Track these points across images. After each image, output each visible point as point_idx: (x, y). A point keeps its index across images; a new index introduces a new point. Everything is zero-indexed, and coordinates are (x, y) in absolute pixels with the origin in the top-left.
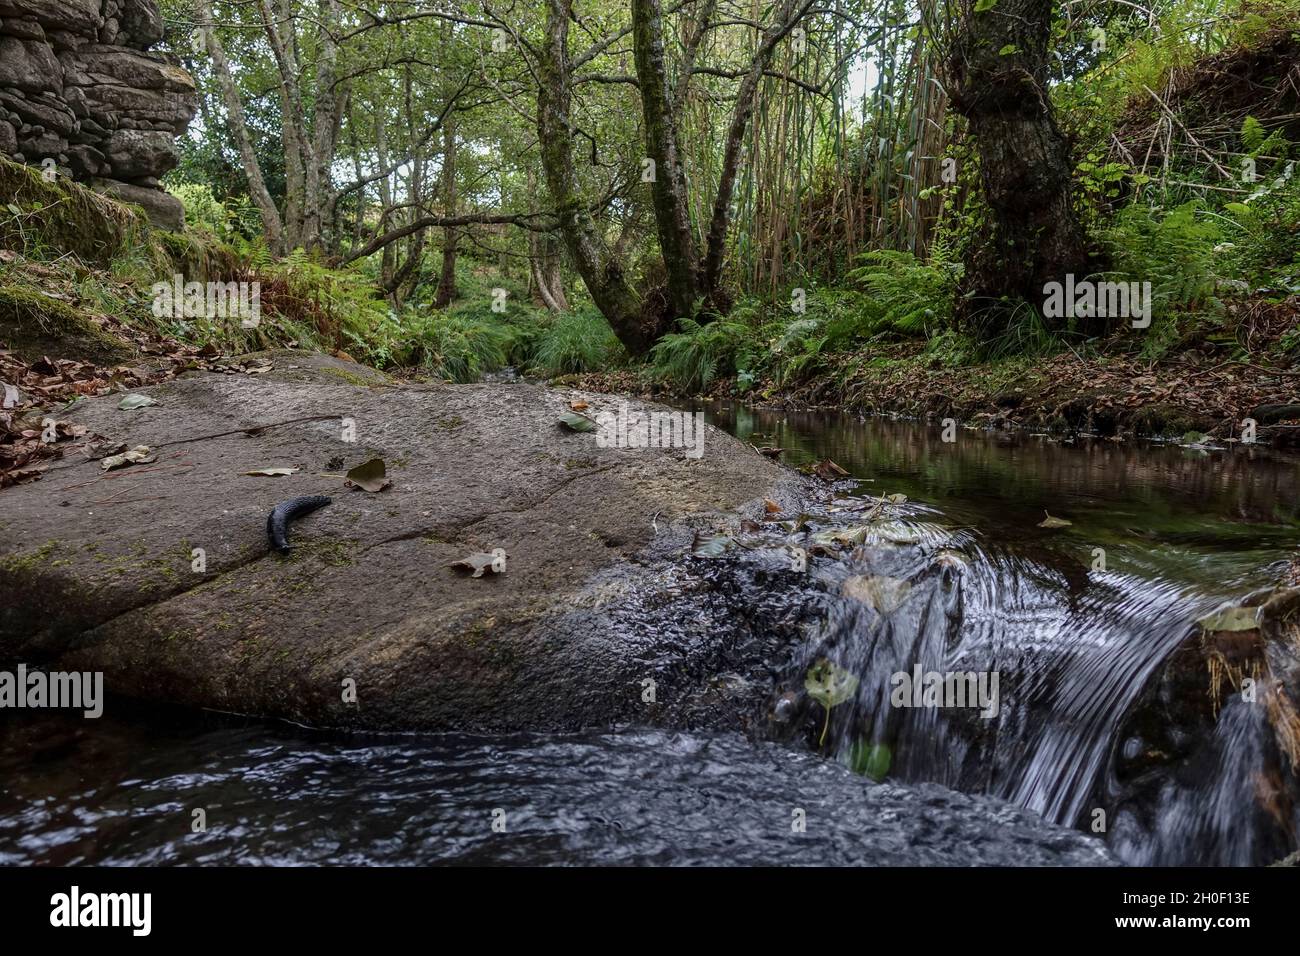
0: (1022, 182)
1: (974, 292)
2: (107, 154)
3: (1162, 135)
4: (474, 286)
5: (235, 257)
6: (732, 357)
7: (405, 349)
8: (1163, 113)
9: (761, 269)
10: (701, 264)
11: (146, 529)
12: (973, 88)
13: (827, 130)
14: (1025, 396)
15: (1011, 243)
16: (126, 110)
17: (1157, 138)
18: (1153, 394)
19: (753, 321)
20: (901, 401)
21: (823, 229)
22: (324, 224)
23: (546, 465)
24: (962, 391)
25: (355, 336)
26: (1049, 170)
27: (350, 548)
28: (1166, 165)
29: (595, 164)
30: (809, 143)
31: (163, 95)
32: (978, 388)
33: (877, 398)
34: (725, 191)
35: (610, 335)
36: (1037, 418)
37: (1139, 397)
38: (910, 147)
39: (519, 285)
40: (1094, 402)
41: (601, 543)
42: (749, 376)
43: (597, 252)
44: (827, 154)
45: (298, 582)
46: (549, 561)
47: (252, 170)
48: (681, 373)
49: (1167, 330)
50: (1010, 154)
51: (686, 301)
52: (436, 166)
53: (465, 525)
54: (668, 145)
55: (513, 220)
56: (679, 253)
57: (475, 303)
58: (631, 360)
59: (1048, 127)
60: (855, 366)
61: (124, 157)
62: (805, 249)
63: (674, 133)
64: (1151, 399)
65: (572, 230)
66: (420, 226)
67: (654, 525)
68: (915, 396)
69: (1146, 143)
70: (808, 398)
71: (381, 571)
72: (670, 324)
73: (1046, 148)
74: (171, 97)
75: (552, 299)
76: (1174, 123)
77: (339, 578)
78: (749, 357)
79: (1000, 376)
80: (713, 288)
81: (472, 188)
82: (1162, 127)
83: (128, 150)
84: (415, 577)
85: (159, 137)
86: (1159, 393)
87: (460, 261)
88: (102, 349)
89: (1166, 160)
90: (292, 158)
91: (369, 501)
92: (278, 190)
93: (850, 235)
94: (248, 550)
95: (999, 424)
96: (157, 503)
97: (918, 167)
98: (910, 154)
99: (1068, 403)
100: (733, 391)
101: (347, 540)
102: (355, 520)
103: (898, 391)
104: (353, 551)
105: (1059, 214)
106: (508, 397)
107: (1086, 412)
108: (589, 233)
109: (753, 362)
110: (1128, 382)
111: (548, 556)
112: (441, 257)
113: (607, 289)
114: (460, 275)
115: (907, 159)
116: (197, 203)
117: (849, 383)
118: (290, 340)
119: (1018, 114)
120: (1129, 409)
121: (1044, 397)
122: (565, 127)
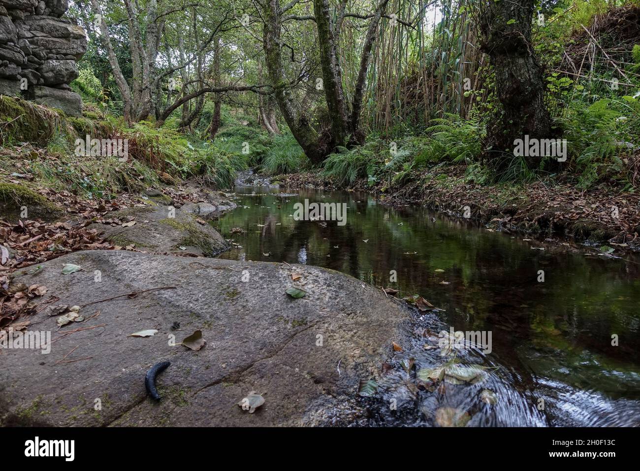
0: (518, 90)
1: (491, 147)
2: (42, 73)
3: (590, 52)
4: (230, 119)
5: (110, 128)
6: (365, 168)
7: (197, 166)
8: (591, 40)
9: (380, 117)
10: (349, 117)
11: (85, 386)
12: (493, 40)
13: (414, 43)
14: (518, 209)
15: (511, 122)
16: (50, 49)
17: (587, 54)
18: (584, 213)
19: (377, 149)
20: (453, 204)
21: (412, 96)
22: (153, 92)
23: (282, 326)
24: (485, 202)
25: (172, 162)
26: (531, 84)
27: (187, 393)
28: (592, 69)
29: (293, 61)
30: (405, 50)
31: (69, 41)
32: (493, 201)
33: (441, 200)
34: (361, 80)
35: (301, 152)
36: (524, 225)
37: (577, 214)
38: (458, 57)
39: (253, 118)
40: (554, 216)
41: (312, 381)
42: (374, 179)
43: (295, 110)
44: (414, 56)
45: (162, 418)
46: (287, 395)
47: (114, 65)
48: (339, 175)
49: (591, 174)
50: (511, 75)
51: (341, 136)
52: (209, 58)
53: (243, 371)
54: (332, 55)
55: (250, 89)
56: (337, 112)
57: (231, 128)
58: (313, 166)
59: (531, 61)
60: (429, 178)
61: (50, 74)
62: (403, 106)
63: (335, 49)
64: (583, 215)
65: (282, 99)
66: (202, 92)
67: (338, 370)
68: (460, 202)
69: (581, 56)
70: (405, 195)
71: (203, 410)
72: (332, 147)
73: (530, 72)
74: (74, 42)
75: (271, 128)
76: (596, 46)
77: (183, 414)
78: (374, 168)
79: (505, 195)
80: (355, 130)
81: (228, 69)
82: (590, 48)
83: (52, 71)
84: (221, 415)
85: (68, 63)
86: (587, 212)
87: (223, 106)
88: (48, 212)
89: (592, 66)
90: (135, 57)
91: (195, 358)
92: (128, 73)
93: (426, 101)
94: (137, 397)
95: (504, 224)
96: (89, 362)
97: (462, 67)
98: (458, 60)
99: (540, 216)
100: (365, 186)
101: (185, 387)
102: (189, 373)
103: (452, 197)
104: (189, 396)
105: (536, 106)
106: (260, 275)
107: (550, 221)
108: (291, 100)
109: (376, 171)
110: (571, 203)
111: (286, 392)
112: (213, 104)
113: (300, 129)
114: (223, 113)
115: (456, 63)
116: (86, 79)
117: (426, 188)
118: (139, 175)
119: (516, 54)
120: (571, 221)
121: (528, 211)
122: (277, 45)
